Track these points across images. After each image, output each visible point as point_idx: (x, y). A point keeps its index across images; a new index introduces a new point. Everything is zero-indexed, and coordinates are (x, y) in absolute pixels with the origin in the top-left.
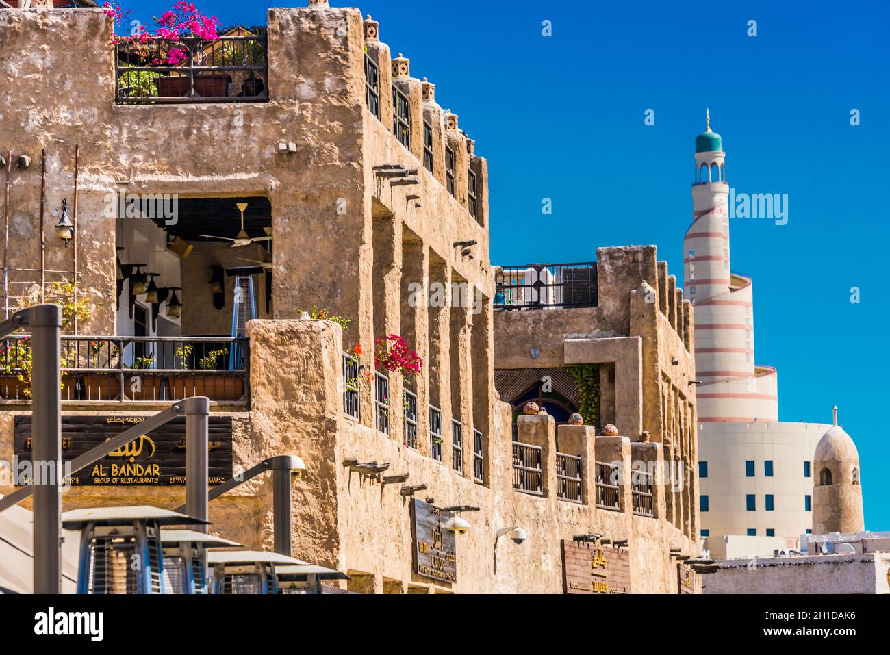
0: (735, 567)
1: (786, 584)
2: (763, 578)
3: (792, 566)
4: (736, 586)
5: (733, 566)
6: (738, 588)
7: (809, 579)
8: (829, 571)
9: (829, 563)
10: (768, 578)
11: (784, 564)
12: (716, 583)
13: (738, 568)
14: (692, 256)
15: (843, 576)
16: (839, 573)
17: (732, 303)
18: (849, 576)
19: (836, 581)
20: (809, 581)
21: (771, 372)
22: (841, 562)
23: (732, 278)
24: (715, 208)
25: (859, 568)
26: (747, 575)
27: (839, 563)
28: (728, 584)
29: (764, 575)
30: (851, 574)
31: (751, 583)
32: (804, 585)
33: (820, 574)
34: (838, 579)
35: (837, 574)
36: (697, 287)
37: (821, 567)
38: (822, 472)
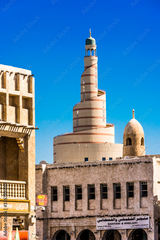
0: (73, 167)
2: (89, 173)
5: (72, 166)
6: (75, 179)
7: (115, 173)
8: (127, 168)
9: (126, 164)
10: (92, 173)
11: (100, 165)
12: (62, 176)
13: (75, 167)
14: (84, 83)
15: (134, 171)
16: (132, 169)
17: (98, 100)
18: (138, 171)
19: (130, 174)
20: (115, 174)
21: (112, 126)
22: (134, 163)
23: (98, 91)
24: (93, 65)
25: (144, 166)
26: (80, 171)
27: (133, 164)
28: (69, 177)
29: (90, 171)
30: (139, 170)
31: (82, 176)
32: (112, 177)
33: (121, 170)
34: (131, 173)
35: (131, 170)
36: (86, 94)
37: (122, 166)
38: (127, 140)
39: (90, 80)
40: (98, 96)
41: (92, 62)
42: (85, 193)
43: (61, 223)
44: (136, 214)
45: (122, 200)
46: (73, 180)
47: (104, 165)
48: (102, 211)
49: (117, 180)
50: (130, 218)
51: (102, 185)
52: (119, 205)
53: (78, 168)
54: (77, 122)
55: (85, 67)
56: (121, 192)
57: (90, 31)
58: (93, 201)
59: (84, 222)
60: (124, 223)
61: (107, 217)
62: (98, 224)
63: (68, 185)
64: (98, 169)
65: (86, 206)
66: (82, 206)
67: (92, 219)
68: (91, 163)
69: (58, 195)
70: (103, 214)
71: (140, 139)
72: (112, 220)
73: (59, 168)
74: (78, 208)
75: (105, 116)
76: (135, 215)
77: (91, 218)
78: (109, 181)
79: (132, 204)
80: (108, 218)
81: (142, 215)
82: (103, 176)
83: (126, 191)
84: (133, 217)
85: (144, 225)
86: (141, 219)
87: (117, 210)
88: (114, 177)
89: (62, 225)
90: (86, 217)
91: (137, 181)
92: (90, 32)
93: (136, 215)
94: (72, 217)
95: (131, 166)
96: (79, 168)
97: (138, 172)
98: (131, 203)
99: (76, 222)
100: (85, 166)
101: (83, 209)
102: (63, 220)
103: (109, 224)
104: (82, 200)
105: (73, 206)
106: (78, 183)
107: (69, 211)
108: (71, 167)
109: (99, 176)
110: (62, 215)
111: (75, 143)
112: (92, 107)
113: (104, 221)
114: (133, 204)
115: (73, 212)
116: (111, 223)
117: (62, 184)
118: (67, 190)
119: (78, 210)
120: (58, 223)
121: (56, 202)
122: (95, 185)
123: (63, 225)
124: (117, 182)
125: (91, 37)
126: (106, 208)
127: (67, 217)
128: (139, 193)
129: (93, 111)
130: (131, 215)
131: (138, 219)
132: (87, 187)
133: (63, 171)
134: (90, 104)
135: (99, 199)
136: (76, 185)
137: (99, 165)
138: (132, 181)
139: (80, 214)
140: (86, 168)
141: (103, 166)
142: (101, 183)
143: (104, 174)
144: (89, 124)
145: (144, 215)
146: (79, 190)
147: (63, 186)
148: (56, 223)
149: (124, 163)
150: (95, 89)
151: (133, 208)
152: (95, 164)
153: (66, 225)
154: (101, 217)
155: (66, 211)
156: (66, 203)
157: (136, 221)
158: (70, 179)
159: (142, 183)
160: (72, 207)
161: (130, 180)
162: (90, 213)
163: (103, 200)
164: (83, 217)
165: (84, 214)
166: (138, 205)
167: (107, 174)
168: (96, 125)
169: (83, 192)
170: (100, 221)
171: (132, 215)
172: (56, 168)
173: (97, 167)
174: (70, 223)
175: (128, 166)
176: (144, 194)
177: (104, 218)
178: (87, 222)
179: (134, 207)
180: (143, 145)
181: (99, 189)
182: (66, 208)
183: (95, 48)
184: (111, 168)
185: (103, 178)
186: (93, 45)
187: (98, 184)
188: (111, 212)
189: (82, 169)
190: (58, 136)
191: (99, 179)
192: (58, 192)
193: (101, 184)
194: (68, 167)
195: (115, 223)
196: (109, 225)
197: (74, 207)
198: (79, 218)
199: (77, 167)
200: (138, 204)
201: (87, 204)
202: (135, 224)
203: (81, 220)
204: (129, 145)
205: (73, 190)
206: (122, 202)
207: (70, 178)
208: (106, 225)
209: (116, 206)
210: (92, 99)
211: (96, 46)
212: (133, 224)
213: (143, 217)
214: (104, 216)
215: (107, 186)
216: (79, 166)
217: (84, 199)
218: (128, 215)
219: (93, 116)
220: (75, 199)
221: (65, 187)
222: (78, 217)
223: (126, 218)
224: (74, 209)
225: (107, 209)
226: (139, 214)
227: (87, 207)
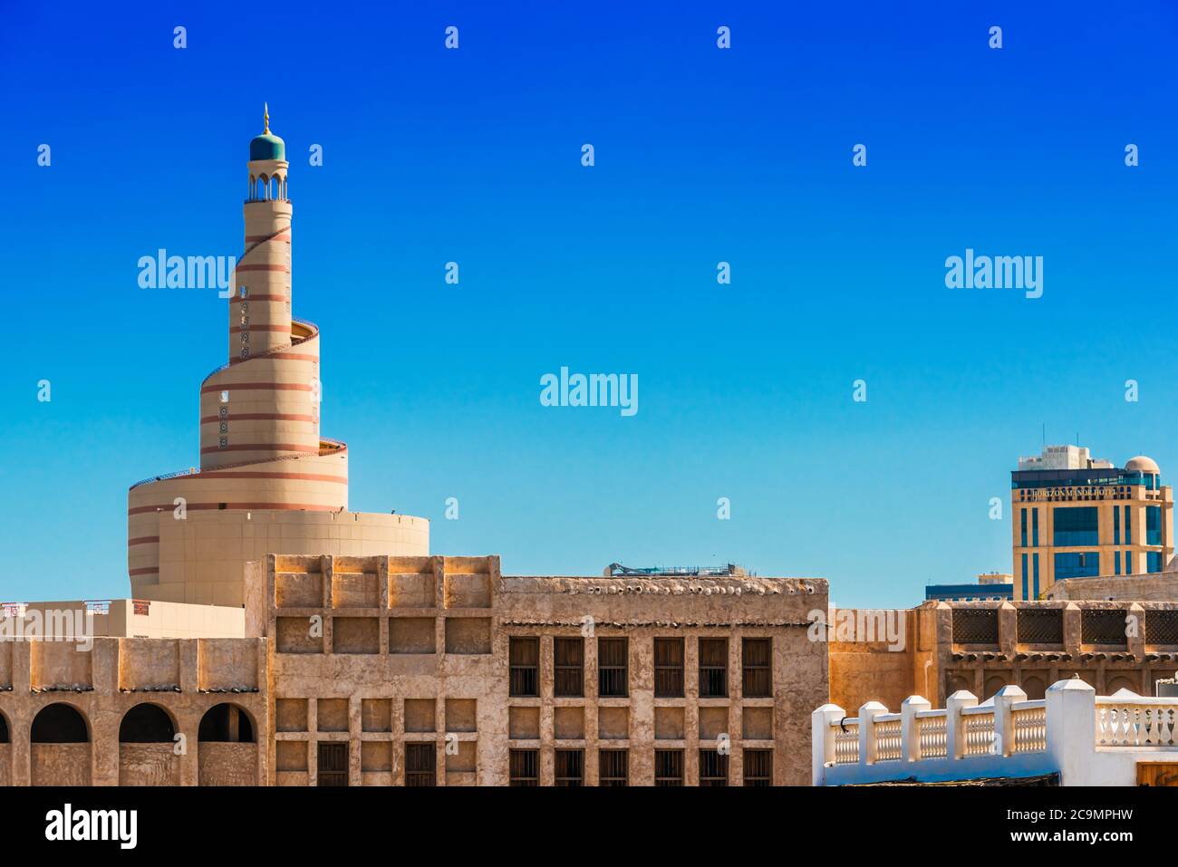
14: (244, 295)
17: (293, 357)
21: (341, 449)
23: (293, 324)
24: (277, 233)
36: (252, 334)
39: (266, 283)
40: (295, 342)
41: (278, 220)
54: (224, 430)
55: (249, 239)
92: (268, 116)
111: (223, 505)
112: (278, 381)
125: (269, 133)
129: (280, 393)
134: (273, 371)
144: (267, 441)
150: (282, 315)
168: (292, 443)
183: (283, 173)
186: (278, 160)
210: (278, 351)
211: (287, 166)
219: (282, 412)
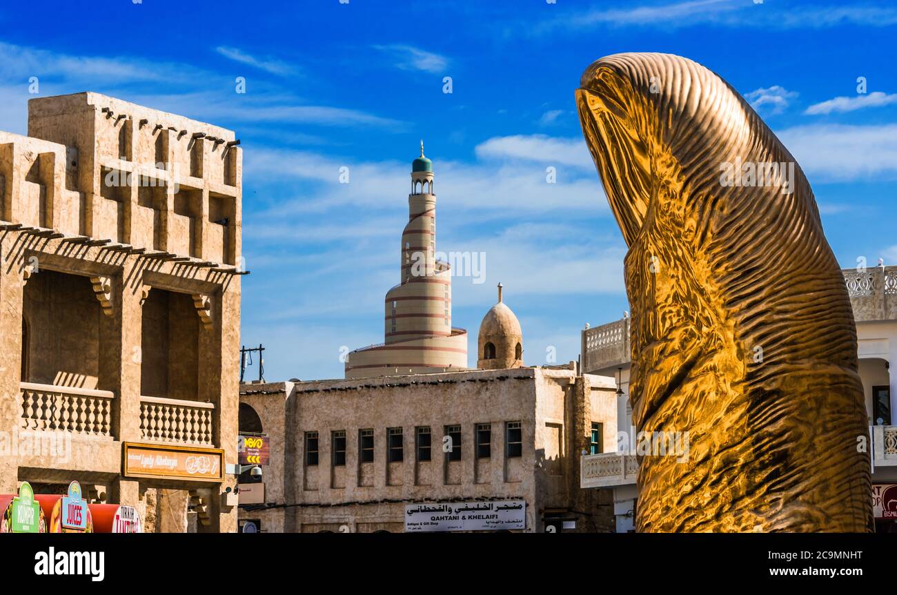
0: (356, 388)
1: (418, 410)
2: (391, 402)
3: (427, 385)
4: (356, 412)
5: (353, 386)
6: (358, 415)
7: (449, 402)
8: (475, 391)
9: (474, 381)
10: (397, 402)
11: (416, 383)
12: (330, 409)
13: (359, 389)
14: (408, 247)
15: (493, 398)
16: (488, 394)
17: (436, 281)
18: (501, 398)
19: (483, 404)
20: (448, 404)
21: (463, 333)
22: (491, 379)
23: (437, 263)
24: (426, 212)
25: (515, 387)
26: (369, 398)
27: (489, 382)
28: (346, 411)
29: (392, 397)
30: (503, 396)
31: (374, 408)
32: (442, 411)
33: (463, 396)
34: (485, 403)
35: (485, 395)
37: (464, 388)
38: (486, 347)
39: (420, 241)
42: (381, 447)
43: (326, 516)
44: (495, 496)
45: (463, 463)
46: (353, 419)
47: (424, 383)
48: (417, 488)
49: (454, 418)
50: (481, 505)
51: (419, 429)
52: (457, 476)
53: (365, 391)
54: (394, 323)
55: (411, 216)
56: (463, 446)
57: (422, 144)
58: (399, 466)
59: (377, 513)
60: (467, 517)
61: (428, 502)
62: (409, 519)
63: (343, 429)
64: (412, 392)
65: (382, 477)
66: (372, 478)
67: (395, 508)
68: (395, 378)
69: (320, 452)
70: (421, 496)
71: (514, 345)
72: (440, 510)
73: (323, 390)
74: (365, 481)
75: (450, 313)
76: (492, 499)
77: (393, 505)
78: (434, 419)
79: (486, 472)
80: (430, 505)
81: (508, 498)
82: (423, 409)
83: (472, 443)
84: (487, 504)
85: (514, 522)
86: (507, 508)
87: (453, 488)
88: (447, 410)
89: (327, 519)
90: (382, 502)
91: (498, 420)
92: (423, 147)
93: (495, 498)
94: (349, 501)
95: (485, 387)
96: (369, 391)
97: (500, 400)
98: (484, 471)
99: (359, 513)
100: (382, 386)
101: (375, 483)
102: (329, 510)
103: (433, 519)
104: (374, 463)
105: (353, 476)
106: (365, 425)
107: (344, 488)
108: (350, 388)
109: (412, 409)
110: (329, 497)
111: (389, 365)
112: (427, 295)
113: (422, 511)
114: (487, 474)
115: (354, 491)
116: (438, 517)
117: (329, 427)
118: (339, 442)
119: (364, 486)
120: (319, 516)
121: (315, 467)
122: (404, 428)
123: (329, 521)
124: (453, 422)
125: (423, 157)
126: (427, 482)
127: (338, 501)
128: (502, 448)
129: (428, 301)
130: (482, 499)
131: (499, 508)
132: (385, 434)
133: (332, 398)
135: (412, 462)
136: (360, 430)
137: (412, 383)
138: (487, 421)
139: (369, 496)
140: (384, 392)
141: (423, 385)
142: (416, 425)
143: (425, 404)
144: (417, 328)
145: (512, 498)
146: (367, 439)
147: (332, 432)
148: (316, 516)
149: (471, 381)
151: (489, 483)
152: (404, 381)
153: (336, 521)
154: (415, 502)
155: (336, 488)
156: (338, 469)
157: (495, 513)
158: (346, 416)
159: (510, 426)
160: (351, 479)
161: (482, 418)
162: (391, 493)
163: (421, 463)
164: (375, 502)
165: (377, 496)
166: (500, 477)
167: (430, 405)
168: (431, 330)
169: (377, 445)
170: (413, 511)
171: (487, 498)
172: (317, 391)
173: (410, 389)
174: (347, 516)
175: (479, 387)
176: (514, 451)
177: (423, 506)
178: (383, 514)
179: (489, 480)
180: (520, 359)
181: (413, 440)
182: (339, 482)
183: (430, 179)
184: (440, 391)
185: (422, 413)
186: (427, 171)
187: (409, 427)
188: (437, 491)
189: (374, 393)
190: (355, 351)
191: (413, 416)
192: (320, 445)
193: (416, 428)
194: (344, 388)
195: (447, 517)
196: (434, 522)
197: (355, 479)
198: (367, 504)
199: (364, 388)
200: (501, 472)
201: (384, 474)
202: (492, 520)
203: (372, 508)
204: (490, 358)
205: (355, 440)
206: (463, 469)
207: (346, 414)
208: (426, 522)
209: (451, 477)
210: (424, 278)
211: (433, 175)
212: (488, 520)
213: (510, 503)
214: (422, 501)
215: (430, 431)
216: (368, 387)
217: (379, 461)
218: (477, 499)
219: (429, 313)
220: (357, 462)
221: (337, 435)
222: (363, 502)
223: (471, 505)
224: (355, 485)
225: (431, 485)
226: (502, 496)
227: (384, 479)
